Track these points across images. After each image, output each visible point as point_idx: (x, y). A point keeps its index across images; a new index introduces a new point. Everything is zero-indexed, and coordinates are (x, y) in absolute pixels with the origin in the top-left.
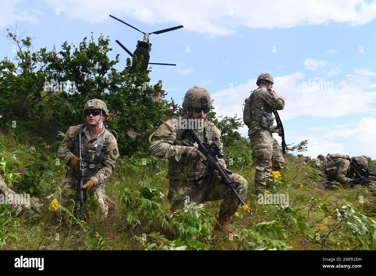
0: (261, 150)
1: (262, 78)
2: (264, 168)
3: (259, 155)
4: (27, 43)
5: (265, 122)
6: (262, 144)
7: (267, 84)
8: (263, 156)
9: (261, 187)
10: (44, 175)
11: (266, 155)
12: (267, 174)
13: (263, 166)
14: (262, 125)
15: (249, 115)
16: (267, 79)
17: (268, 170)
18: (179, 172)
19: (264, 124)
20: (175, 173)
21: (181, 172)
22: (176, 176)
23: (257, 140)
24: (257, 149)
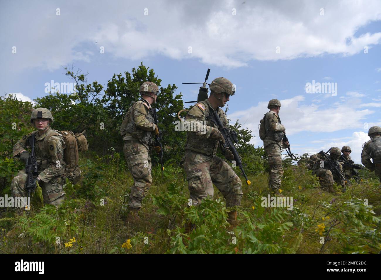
0: (274, 157)
1: (272, 104)
2: (277, 171)
3: (273, 161)
4: (82, 78)
5: (277, 137)
6: (276, 153)
7: (276, 108)
8: (276, 162)
9: (277, 185)
10: (97, 182)
11: (278, 161)
12: (280, 175)
13: (277, 169)
14: (275, 139)
15: (263, 133)
16: (276, 104)
17: (281, 172)
18: (203, 147)
19: (276, 138)
20: (200, 147)
21: (204, 147)
22: (200, 149)
23: (272, 150)
24: (271, 157)
